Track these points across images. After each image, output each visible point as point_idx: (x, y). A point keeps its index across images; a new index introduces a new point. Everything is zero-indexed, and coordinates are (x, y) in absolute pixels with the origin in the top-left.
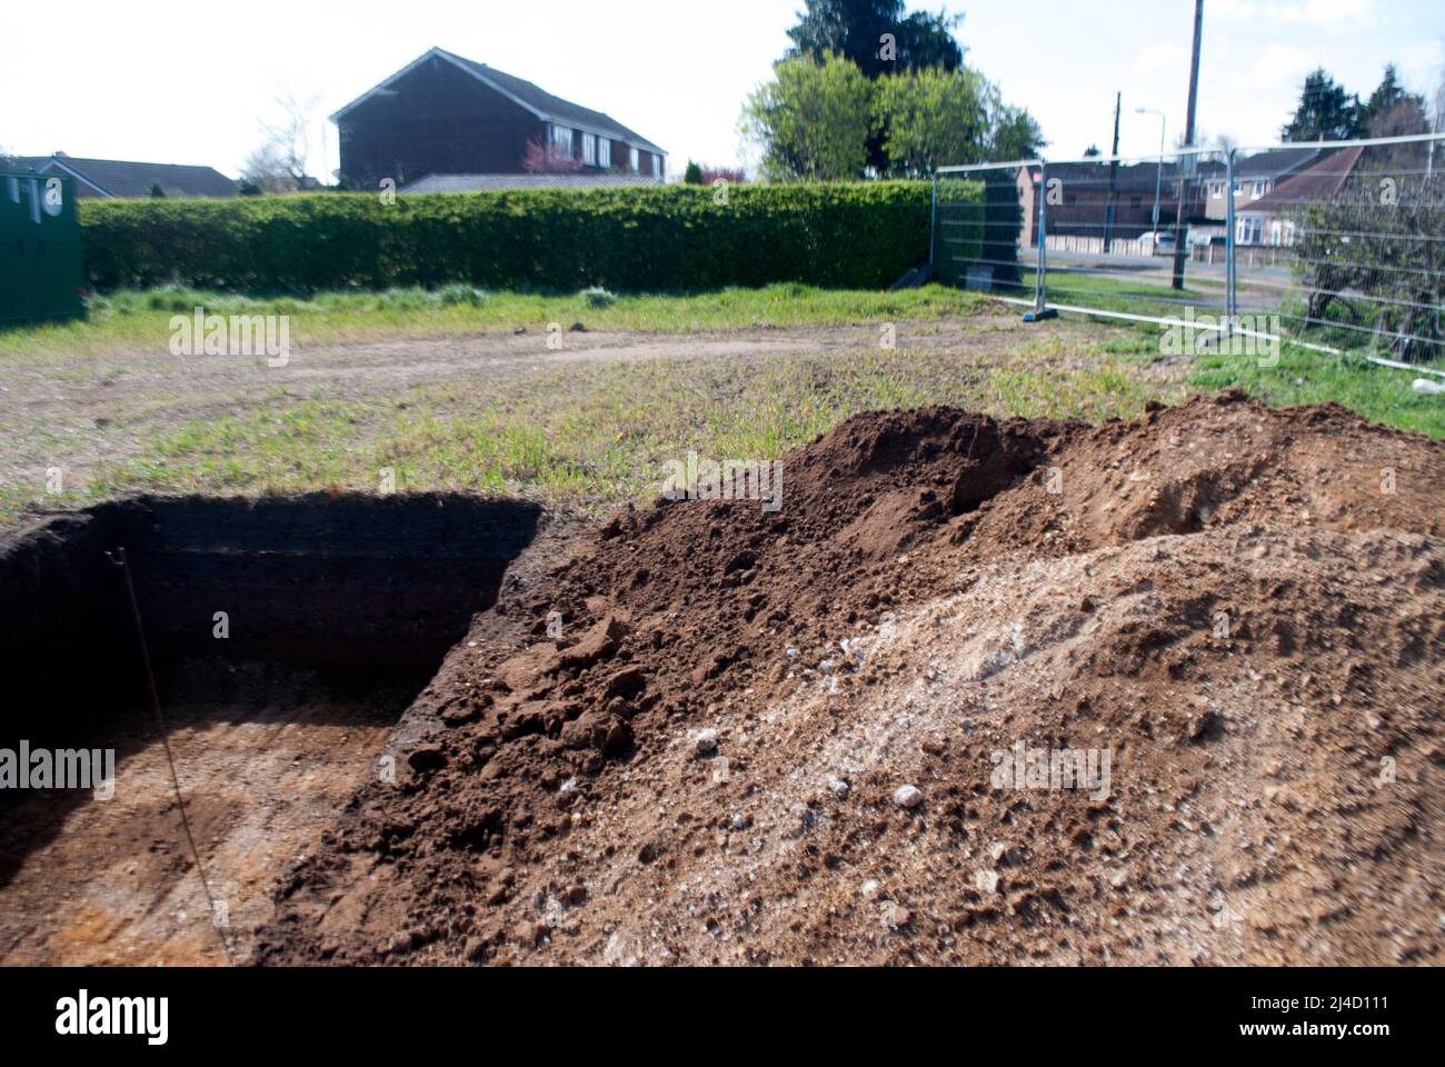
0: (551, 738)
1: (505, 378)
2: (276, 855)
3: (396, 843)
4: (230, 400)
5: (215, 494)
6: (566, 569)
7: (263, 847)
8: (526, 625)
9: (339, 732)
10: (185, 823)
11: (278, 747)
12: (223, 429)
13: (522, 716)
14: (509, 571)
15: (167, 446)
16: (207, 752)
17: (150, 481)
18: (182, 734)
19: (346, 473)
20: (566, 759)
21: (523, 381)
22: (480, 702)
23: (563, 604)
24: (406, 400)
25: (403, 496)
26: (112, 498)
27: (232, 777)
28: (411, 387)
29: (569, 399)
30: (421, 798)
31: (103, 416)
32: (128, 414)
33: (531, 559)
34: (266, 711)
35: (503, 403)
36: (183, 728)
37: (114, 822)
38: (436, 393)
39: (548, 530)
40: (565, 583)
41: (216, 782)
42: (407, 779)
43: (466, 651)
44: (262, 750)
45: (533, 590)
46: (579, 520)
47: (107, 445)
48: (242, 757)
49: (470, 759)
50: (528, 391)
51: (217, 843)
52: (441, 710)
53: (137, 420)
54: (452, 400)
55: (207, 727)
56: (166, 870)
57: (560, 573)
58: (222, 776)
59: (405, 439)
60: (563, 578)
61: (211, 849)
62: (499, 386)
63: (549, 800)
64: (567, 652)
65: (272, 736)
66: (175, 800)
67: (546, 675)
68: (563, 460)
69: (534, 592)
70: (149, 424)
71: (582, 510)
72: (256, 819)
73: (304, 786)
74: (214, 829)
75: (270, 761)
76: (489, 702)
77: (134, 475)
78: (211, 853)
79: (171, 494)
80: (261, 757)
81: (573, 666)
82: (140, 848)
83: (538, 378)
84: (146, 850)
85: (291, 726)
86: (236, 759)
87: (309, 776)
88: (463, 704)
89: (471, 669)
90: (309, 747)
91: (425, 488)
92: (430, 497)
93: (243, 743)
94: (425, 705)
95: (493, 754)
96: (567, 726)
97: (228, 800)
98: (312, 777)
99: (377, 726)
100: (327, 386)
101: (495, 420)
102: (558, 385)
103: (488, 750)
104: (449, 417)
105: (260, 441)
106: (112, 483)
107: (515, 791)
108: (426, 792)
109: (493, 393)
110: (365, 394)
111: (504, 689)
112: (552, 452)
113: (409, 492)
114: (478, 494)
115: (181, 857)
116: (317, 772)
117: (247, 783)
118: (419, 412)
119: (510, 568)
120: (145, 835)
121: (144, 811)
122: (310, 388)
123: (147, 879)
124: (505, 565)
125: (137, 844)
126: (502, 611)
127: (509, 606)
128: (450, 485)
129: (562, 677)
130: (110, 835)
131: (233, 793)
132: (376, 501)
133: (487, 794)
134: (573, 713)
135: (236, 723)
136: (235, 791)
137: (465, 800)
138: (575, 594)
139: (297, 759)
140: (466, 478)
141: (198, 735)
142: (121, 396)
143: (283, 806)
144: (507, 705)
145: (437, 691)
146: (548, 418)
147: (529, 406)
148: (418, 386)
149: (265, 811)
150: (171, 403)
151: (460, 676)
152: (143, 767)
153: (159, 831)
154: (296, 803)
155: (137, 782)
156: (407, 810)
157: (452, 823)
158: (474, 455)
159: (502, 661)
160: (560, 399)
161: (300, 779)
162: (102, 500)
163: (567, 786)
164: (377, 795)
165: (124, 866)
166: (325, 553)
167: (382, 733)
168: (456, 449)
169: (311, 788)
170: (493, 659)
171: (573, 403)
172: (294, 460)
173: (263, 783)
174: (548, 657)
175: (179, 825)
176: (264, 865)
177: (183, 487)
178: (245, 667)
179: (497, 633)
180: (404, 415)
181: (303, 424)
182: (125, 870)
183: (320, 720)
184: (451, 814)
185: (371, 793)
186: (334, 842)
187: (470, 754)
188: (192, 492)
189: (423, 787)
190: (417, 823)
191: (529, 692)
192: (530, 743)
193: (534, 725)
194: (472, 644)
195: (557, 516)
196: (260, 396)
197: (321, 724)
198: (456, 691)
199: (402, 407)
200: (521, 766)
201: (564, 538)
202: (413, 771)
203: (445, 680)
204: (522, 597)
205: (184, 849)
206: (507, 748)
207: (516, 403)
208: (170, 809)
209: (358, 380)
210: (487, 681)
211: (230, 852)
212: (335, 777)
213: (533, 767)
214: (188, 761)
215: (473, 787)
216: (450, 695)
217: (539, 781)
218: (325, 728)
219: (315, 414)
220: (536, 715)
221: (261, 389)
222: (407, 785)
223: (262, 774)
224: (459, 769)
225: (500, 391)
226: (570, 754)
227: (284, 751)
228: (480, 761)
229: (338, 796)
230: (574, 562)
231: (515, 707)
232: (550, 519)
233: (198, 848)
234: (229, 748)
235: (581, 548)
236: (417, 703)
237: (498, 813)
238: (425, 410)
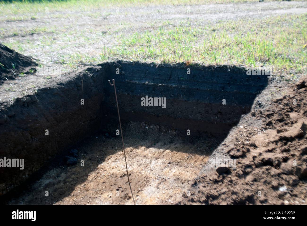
0: (276, 168)
1: (255, 20)
2: (160, 198)
3: (211, 201)
4: (149, 26)
5: (144, 61)
6: (281, 100)
7: (156, 195)
8: (264, 121)
9: (185, 155)
10: (129, 182)
11: (163, 158)
12: (147, 37)
13: (264, 159)
14: (257, 99)
15: (127, 43)
16: (137, 157)
17: (121, 55)
18: (129, 149)
19: (192, 56)
20: (282, 178)
21: (263, 22)
22: (245, 150)
23: (280, 114)
24: (215, 28)
25: (214, 66)
26: (108, 61)
27: (146, 167)
28: (217, 23)
29: (283, 29)
30: (220, 185)
31: (104, 30)
32: (112, 30)
33: (266, 95)
34: (158, 144)
35: (255, 30)
36: (129, 147)
37: (105, 178)
38: (227, 26)
39: (273, 83)
40: (281, 106)
41: (140, 168)
42: (216, 177)
43: (239, 129)
44: (157, 159)
45: (267, 107)
46: (286, 80)
47: (106, 41)
48: (150, 160)
49: (241, 172)
50: (265, 26)
51: (140, 190)
52: (229, 152)
53: (116, 32)
54: (234, 28)
55: (137, 148)
56: (122, 198)
57: (278, 101)
58: (142, 166)
59: (215, 43)
60: (280, 104)
61: (138, 192)
62: (253, 23)
63: (274, 194)
64: (282, 134)
65: (161, 154)
66: (126, 173)
67: (273, 142)
68: (279, 55)
69: (267, 108)
70: (120, 34)
71: (288, 76)
72: (154, 184)
73: (171, 174)
74: (139, 185)
75: (160, 162)
76: (248, 151)
77: (116, 53)
78: (138, 194)
79: (128, 60)
80: (156, 161)
81: (285, 140)
82: (113, 189)
83: (269, 20)
84: (115, 190)
85: (167, 151)
86: (148, 161)
87: (174, 170)
88: (238, 150)
89: (241, 137)
90: (174, 160)
91: (223, 63)
92: (225, 67)
93: (150, 155)
94: (223, 149)
95: (251, 172)
96: (283, 165)
97: (144, 176)
98: (175, 171)
99: (199, 155)
100: (185, 21)
101: (252, 37)
102: (278, 23)
103: (249, 170)
104: (233, 35)
105: (160, 42)
106: (108, 55)
107: (260, 188)
108: (223, 183)
109: (250, 26)
110: (199, 25)
111: (254, 146)
112: (275, 51)
113: (217, 64)
114: (244, 67)
115: (127, 194)
116: (177, 169)
117: (151, 170)
118: (220, 32)
119: (257, 98)
120: (115, 184)
121: (115, 175)
122: (178, 22)
123: (115, 200)
124: (255, 96)
125: (112, 187)
126: (254, 115)
127: (257, 113)
128: (233, 63)
129: (279, 144)
130: (103, 183)
131: (146, 173)
132: (204, 67)
133: (248, 187)
134: (285, 160)
135: (148, 147)
136: (146, 172)
137: (239, 189)
138: (285, 111)
139: (169, 163)
140: (240, 60)
141: (134, 150)
142: (110, 23)
143: (164, 180)
144: (256, 153)
145: (227, 144)
146: (274, 37)
147: (266, 32)
148: (220, 22)
149: (157, 181)
150: (128, 26)
151: (237, 139)
152: (115, 160)
153: (120, 183)
154: (168, 180)
155: (113, 165)
156: (215, 189)
157: (234, 197)
158: (243, 51)
159: (254, 135)
160: (279, 29)
161: (170, 171)
162: (105, 61)
163: (283, 189)
164: (204, 182)
165: (107, 194)
166: (183, 86)
167: (202, 157)
168: (235, 48)
169: (174, 175)
170: (250, 134)
171: (284, 31)
172: (173, 50)
173: (157, 171)
174: (273, 136)
175: (127, 182)
176: (156, 201)
177: (133, 58)
178: (152, 127)
179: (252, 123)
180: (214, 34)
181: (176, 36)
182: (108, 196)
183: (178, 150)
184: (234, 193)
185: (201, 181)
186: (187, 197)
187: (242, 171)
188: (136, 60)
189: (222, 181)
190: (220, 195)
191: (266, 149)
192: (267, 170)
193: (268, 162)
194: (241, 127)
195: (277, 78)
196: (160, 25)
197: (178, 151)
198: (235, 145)
199: (214, 30)
200: (263, 178)
201: (280, 87)
202: (218, 174)
203: (230, 140)
204: (262, 110)
205: (128, 191)
206: (257, 170)
207: (260, 31)
208: (124, 176)
209: (196, 19)
210: (248, 142)
211: (144, 195)
212: (183, 172)
213: (268, 179)
214: (130, 159)
215: (243, 184)
216: (232, 146)
217: (271, 186)
218: (180, 153)
219: (181, 32)
220: (270, 159)
221: (160, 22)
222: (216, 180)
223: (156, 168)
224: (237, 176)
225: (253, 25)
226: (284, 176)
227: (164, 160)
228: (246, 174)
229: (184, 179)
230: (285, 98)
231: (260, 154)
232: (274, 79)
233: (133, 192)
234: (145, 156)
235: (287, 92)
236: (219, 148)
237: (253, 196)
238: (223, 32)
